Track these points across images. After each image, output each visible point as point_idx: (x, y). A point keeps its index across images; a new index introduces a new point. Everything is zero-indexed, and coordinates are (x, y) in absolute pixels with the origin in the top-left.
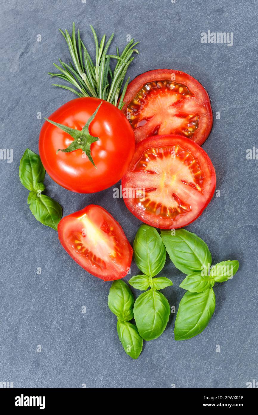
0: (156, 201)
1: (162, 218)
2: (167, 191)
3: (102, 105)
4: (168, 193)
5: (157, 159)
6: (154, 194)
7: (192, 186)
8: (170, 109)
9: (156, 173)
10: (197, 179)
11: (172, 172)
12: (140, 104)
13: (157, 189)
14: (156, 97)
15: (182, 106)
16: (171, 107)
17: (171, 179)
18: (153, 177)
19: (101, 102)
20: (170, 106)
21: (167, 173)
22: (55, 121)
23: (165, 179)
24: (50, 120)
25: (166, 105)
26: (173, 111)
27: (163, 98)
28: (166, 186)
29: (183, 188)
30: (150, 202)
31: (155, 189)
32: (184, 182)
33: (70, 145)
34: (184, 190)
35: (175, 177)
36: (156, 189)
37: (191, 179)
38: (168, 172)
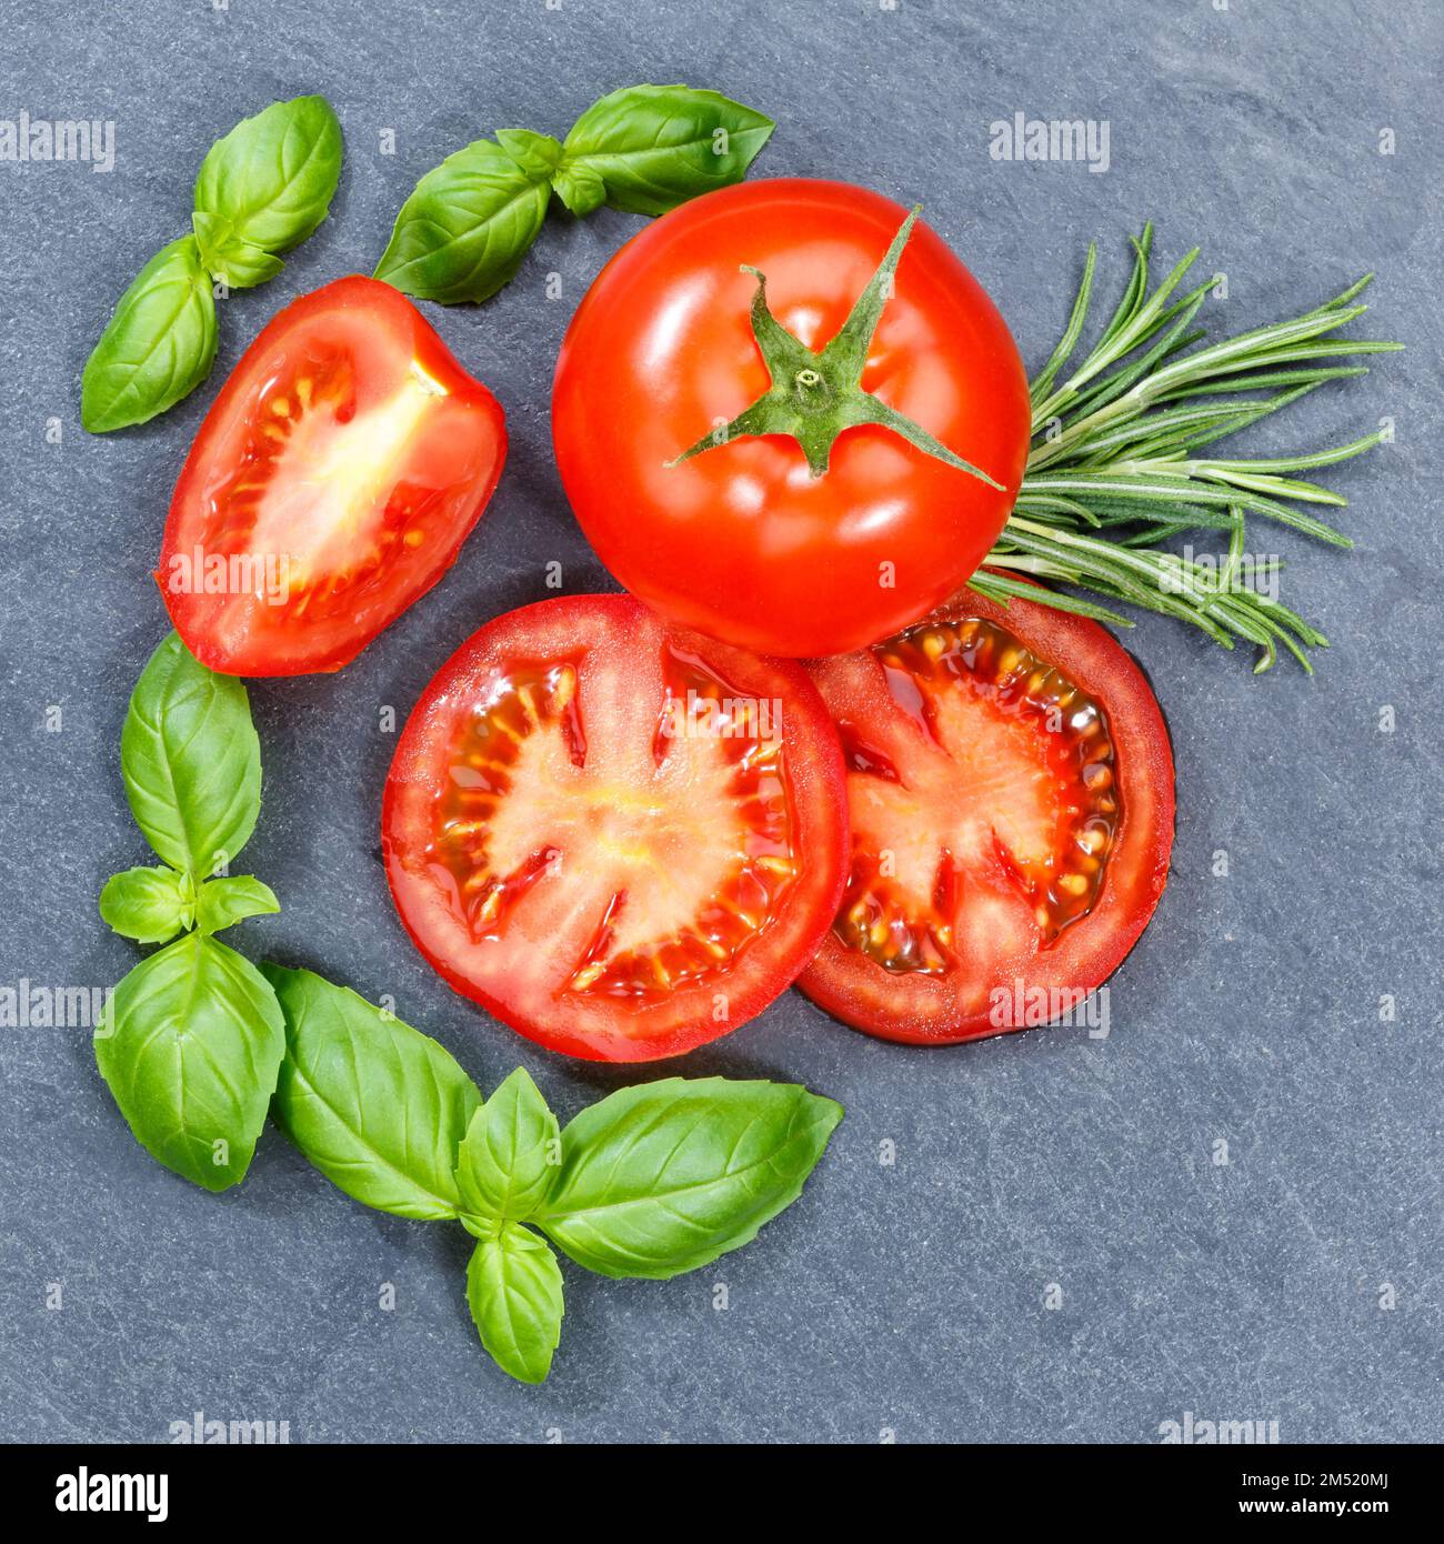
0: (520, 766)
1: (437, 795)
2: (572, 822)
3: (989, 487)
4: (559, 823)
5: (729, 772)
6: (553, 755)
7: (600, 942)
8: (980, 829)
9: (659, 763)
10: (631, 969)
11: (665, 844)
12: (1002, 679)
13: (576, 771)
14: (1034, 759)
15: (992, 892)
16: (989, 833)
17: (632, 840)
18: (638, 748)
19: (1002, 484)
20: (994, 832)
21: (660, 821)
22: (905, 257)
23: (628, 808)
24: (912, 235)
25: (999, 810)
26: (969, 845)
27: (1030, 797)
28: (596, 817)
29: (586, 898)
30: (513, 735)
31: (579, 759)
32: (619, 904)
33: (790, 333)
34: (574, 903)
35: (639, 859)
36: (582, 766)
37: (634, 936)
38: (663, 825)
